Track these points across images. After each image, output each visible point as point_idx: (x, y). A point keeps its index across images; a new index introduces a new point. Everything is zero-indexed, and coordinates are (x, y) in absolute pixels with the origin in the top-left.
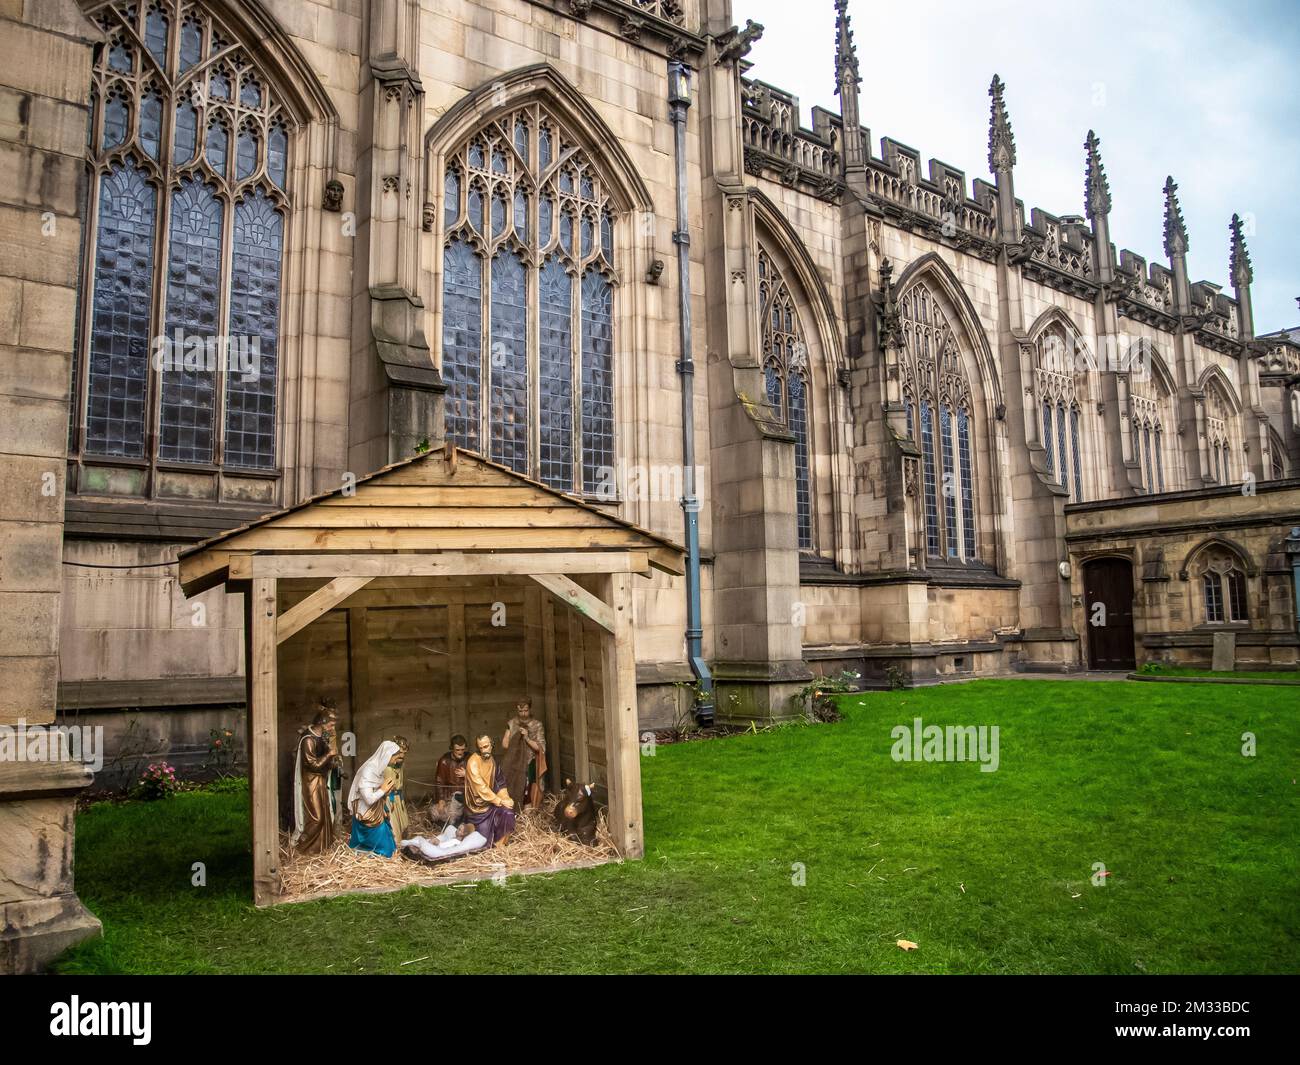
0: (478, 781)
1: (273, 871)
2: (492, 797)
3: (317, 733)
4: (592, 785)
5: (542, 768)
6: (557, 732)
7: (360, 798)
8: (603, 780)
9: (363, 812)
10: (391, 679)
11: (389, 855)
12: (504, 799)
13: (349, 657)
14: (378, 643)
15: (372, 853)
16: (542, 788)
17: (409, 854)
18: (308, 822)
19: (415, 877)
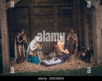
0: (60, 47)
1: (7, 66)
2: (63, 51)
3: (20, 35)
4: (89, 48)
5: (77, 45)
6: (81, 37)
7: (30, 50)
8: (92, 47)
9: (31, 53)
10: (40, 24)
11: (37, 64)
12: (67, 51)
13: (29, 19)
14: (36, 15)
15: (33, 63)
16: (77, 50)
17: (42, 63)
18: (18, 56)
19: (43, 68)
